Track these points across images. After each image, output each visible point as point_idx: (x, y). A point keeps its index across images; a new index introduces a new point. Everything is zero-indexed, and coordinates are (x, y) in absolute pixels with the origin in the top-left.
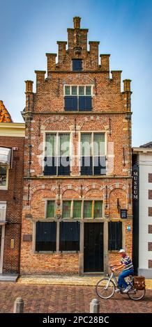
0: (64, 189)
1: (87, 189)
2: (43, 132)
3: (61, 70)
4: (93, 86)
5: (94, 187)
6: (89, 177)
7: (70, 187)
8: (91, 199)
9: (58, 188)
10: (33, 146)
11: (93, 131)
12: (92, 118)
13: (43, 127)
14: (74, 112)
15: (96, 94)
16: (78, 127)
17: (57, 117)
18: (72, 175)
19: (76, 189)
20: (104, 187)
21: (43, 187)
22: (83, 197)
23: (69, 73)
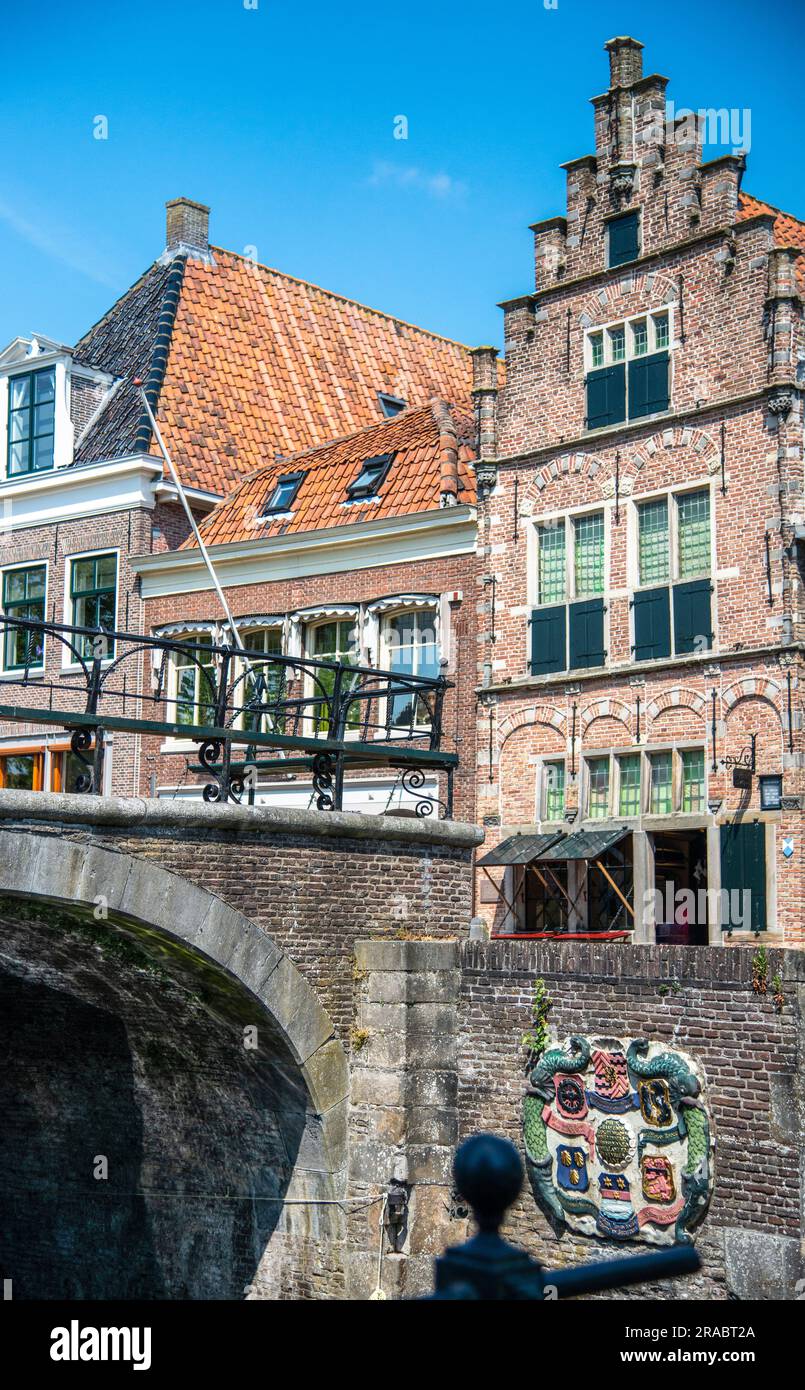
0: (588, 717)
1: (654, 710)
2: (527, 525)
3: (576, 276)
4: (672, 307)
5: (675, 699)
6: (662, 662)
7: (604, 709)
8: (666, 745)
9: (570, 714)
10: (499, 577)
11: (669, 490)
12: (669, 436)
13: (526, 506)
14: (615, 428)
15: (683, 338)
16: (627, 483)
17: (564, 462)
18: (612, 665)
19: (623, 715)
20: (708, 697)
21: (530, 716)
22: (644, 738)
23: (597, 280)
